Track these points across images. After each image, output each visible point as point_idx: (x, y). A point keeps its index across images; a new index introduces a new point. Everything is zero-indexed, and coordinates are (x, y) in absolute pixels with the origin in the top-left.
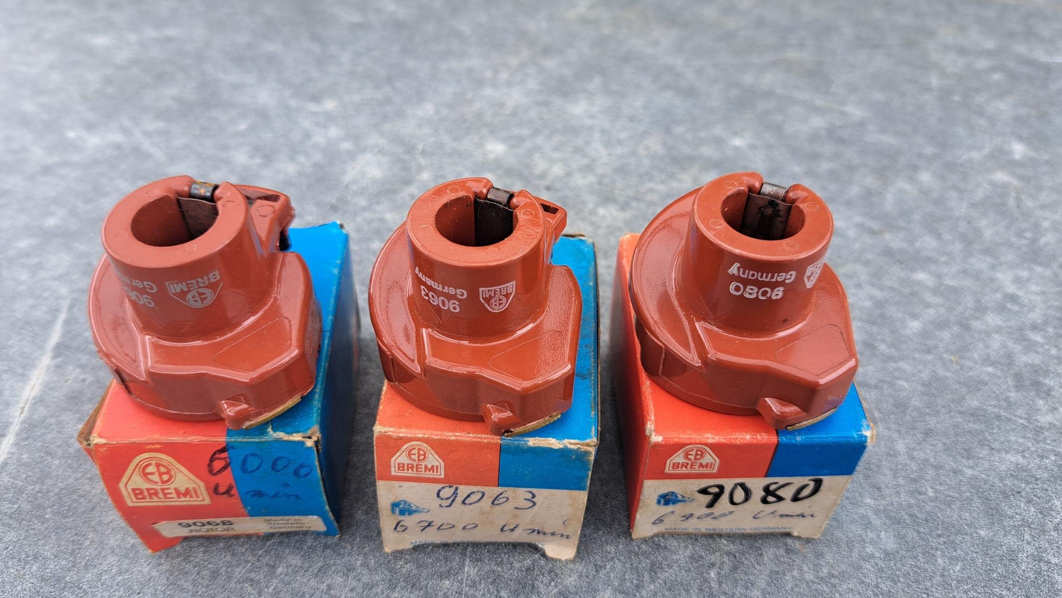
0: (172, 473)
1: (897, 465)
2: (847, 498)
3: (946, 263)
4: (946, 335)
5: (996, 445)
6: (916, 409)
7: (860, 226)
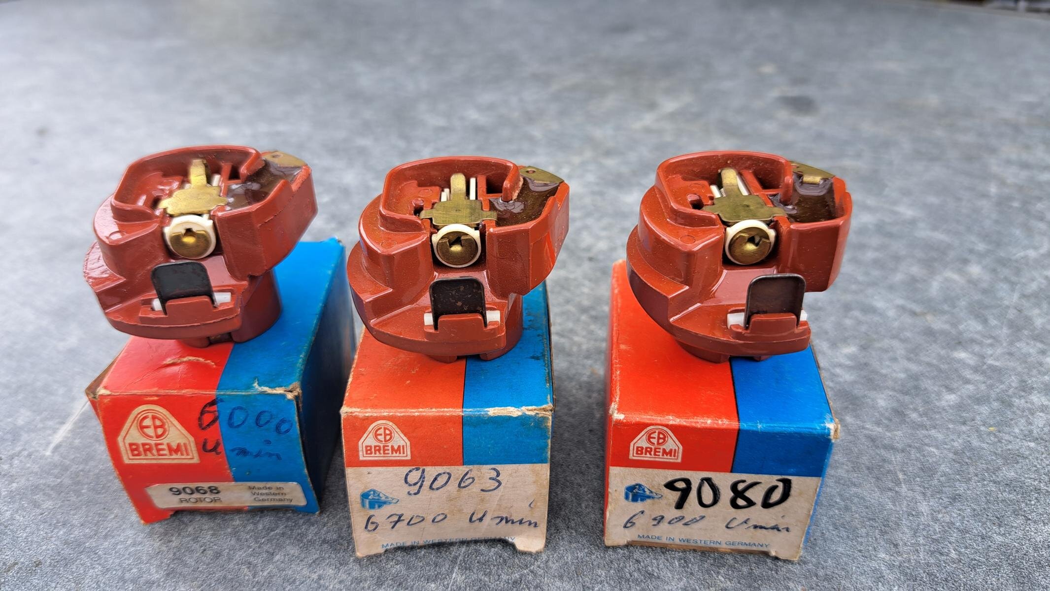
0: (166, 426)
1: (918, 525)
2: (860, 551)
3: (991, 345)
4: (984, 410)
5: (1033, 516)
6: (945, 474)
7: (903, 308)
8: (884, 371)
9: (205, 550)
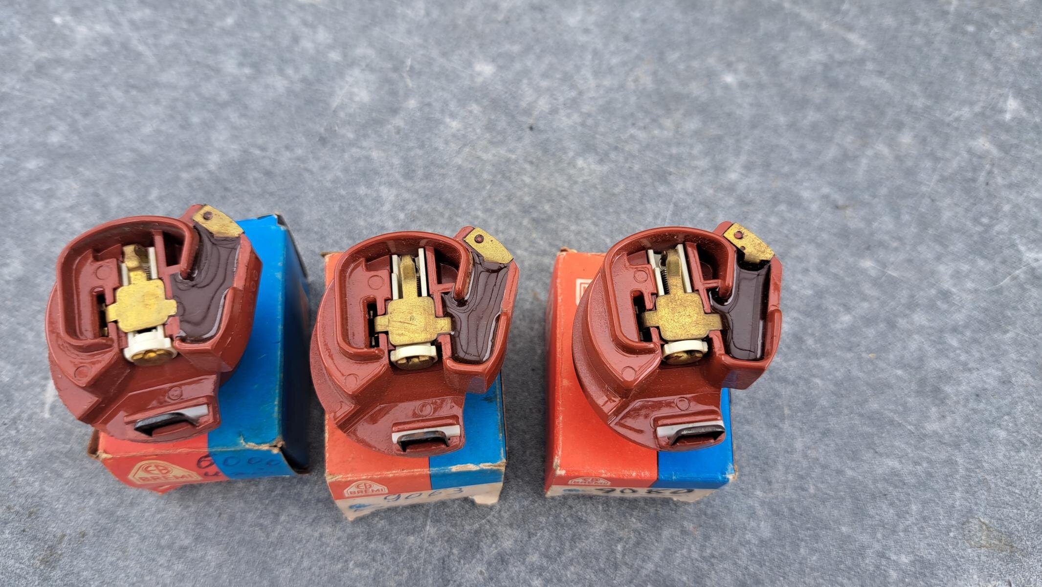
0: (169, 469)
1: (791, 461)
2: (741, 489)
3: (896, 249)
4: (871, 332)
5: (881, 449)
6: (823, 408)
8: (794, 287)
9: (220, 514)
